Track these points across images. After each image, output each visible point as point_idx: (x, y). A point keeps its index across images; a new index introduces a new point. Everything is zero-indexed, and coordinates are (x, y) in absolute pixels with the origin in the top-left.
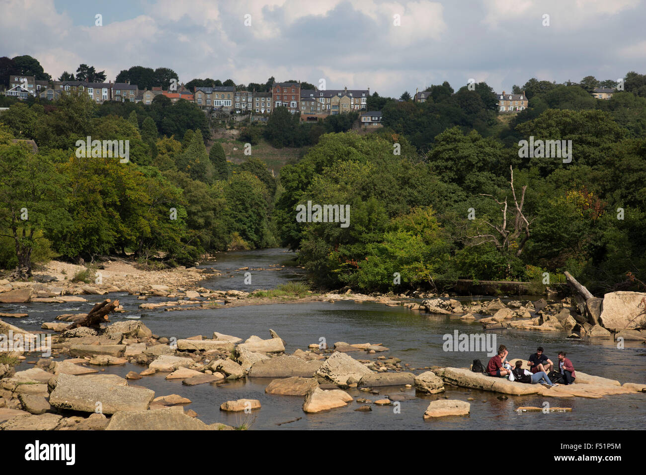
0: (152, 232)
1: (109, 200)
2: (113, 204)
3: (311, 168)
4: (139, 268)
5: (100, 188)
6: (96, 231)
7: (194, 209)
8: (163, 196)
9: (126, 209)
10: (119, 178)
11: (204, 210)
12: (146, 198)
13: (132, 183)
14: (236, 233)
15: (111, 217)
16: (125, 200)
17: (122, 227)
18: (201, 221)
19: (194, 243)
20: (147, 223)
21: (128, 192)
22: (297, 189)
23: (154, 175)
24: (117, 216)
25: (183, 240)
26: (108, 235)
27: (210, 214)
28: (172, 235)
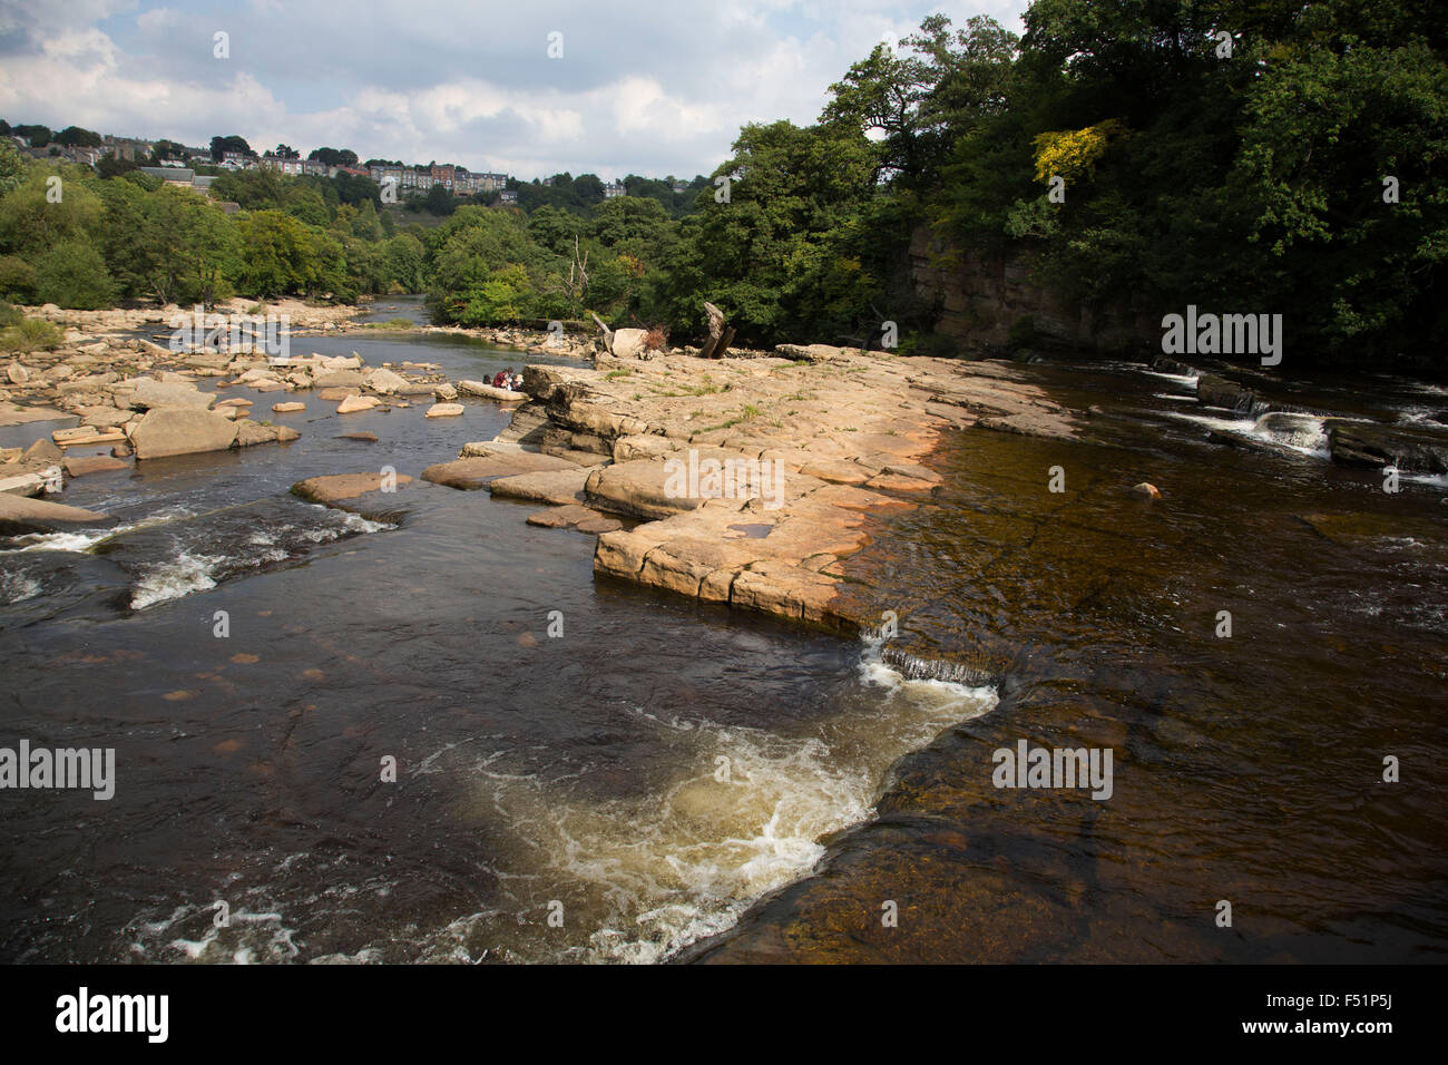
0: (318, 278)
1: (281, 252)
2: (284, 255)
3: (448, 231)
4: (307, 305)
5: (272, 241)
6: (270, 275)
7: (352, 260)
8: (326, 249)
9: (295, 259)
10: (289, 235)
11: (360, 262)
12: (312, 250)
13: (300, 238)
14: (395, 281)
15: (283, 265)
16: (294, 252)
17: (293, 273)
18: (358, 270)
19: (354, 288)
20: (313, 270)
21: (296, 245)
22: (437, 247)
23: (320, 233)
24: (289, 264)
25: (344, 284)
26: (281, 279)
27: (366, 264)
28: (334, 280)
